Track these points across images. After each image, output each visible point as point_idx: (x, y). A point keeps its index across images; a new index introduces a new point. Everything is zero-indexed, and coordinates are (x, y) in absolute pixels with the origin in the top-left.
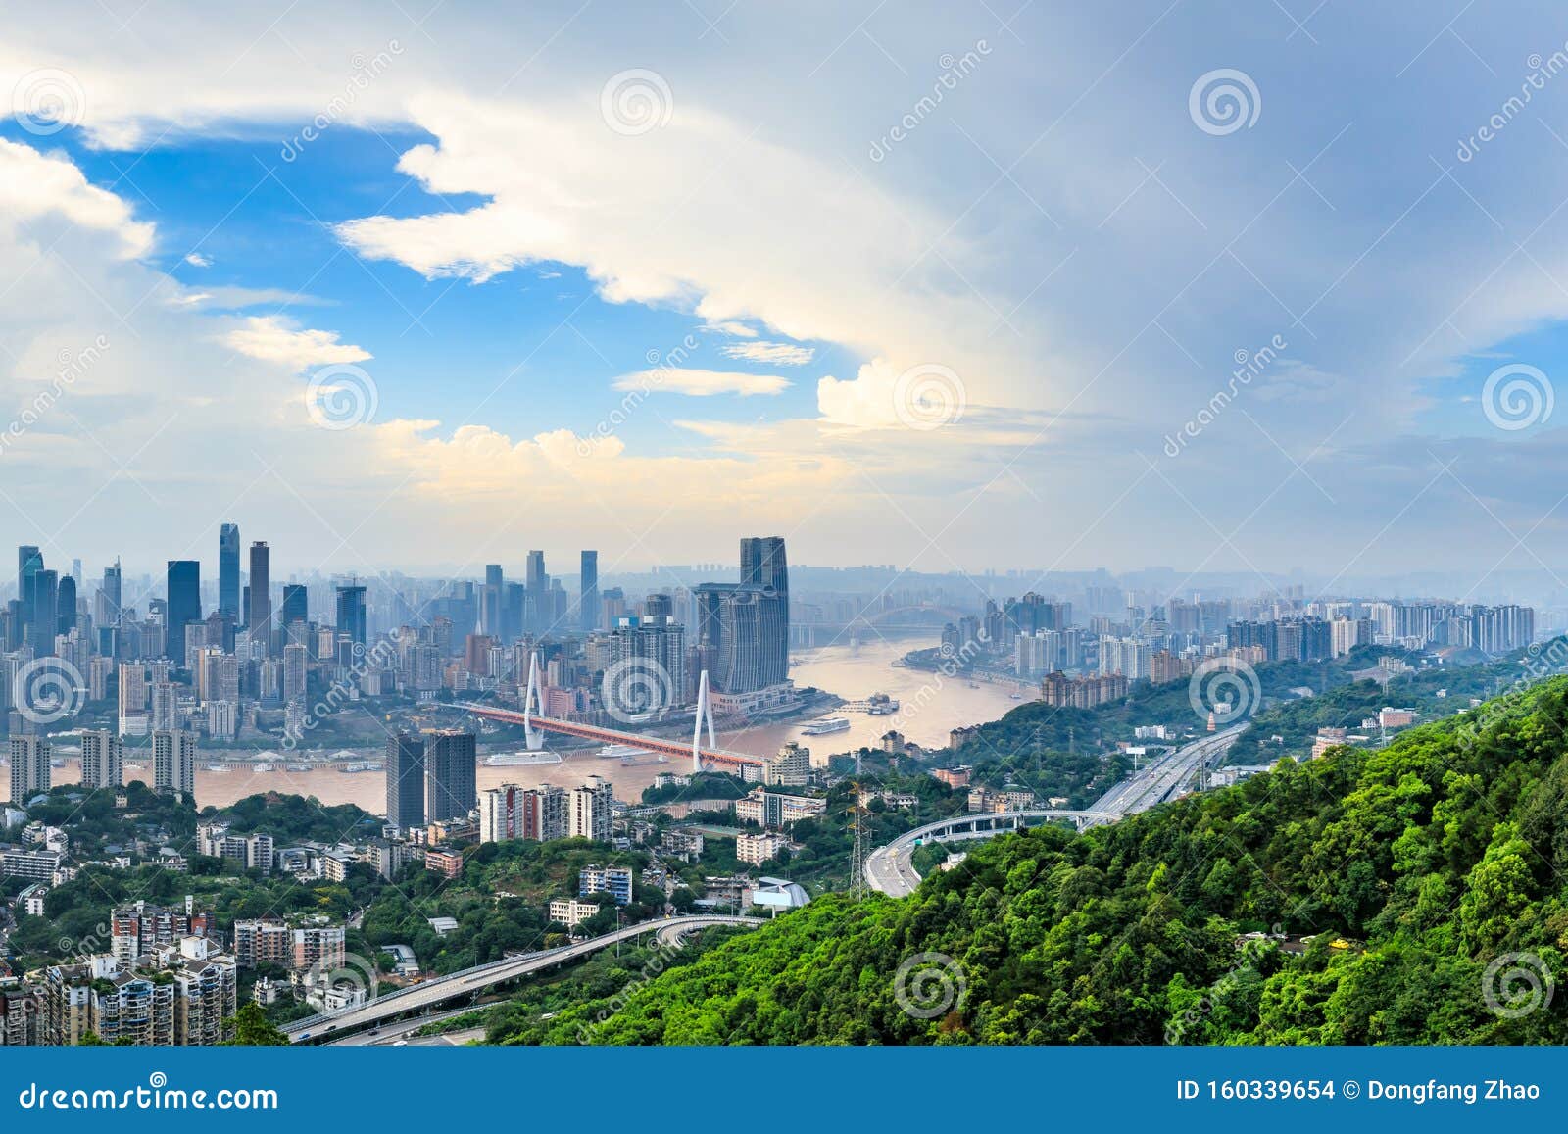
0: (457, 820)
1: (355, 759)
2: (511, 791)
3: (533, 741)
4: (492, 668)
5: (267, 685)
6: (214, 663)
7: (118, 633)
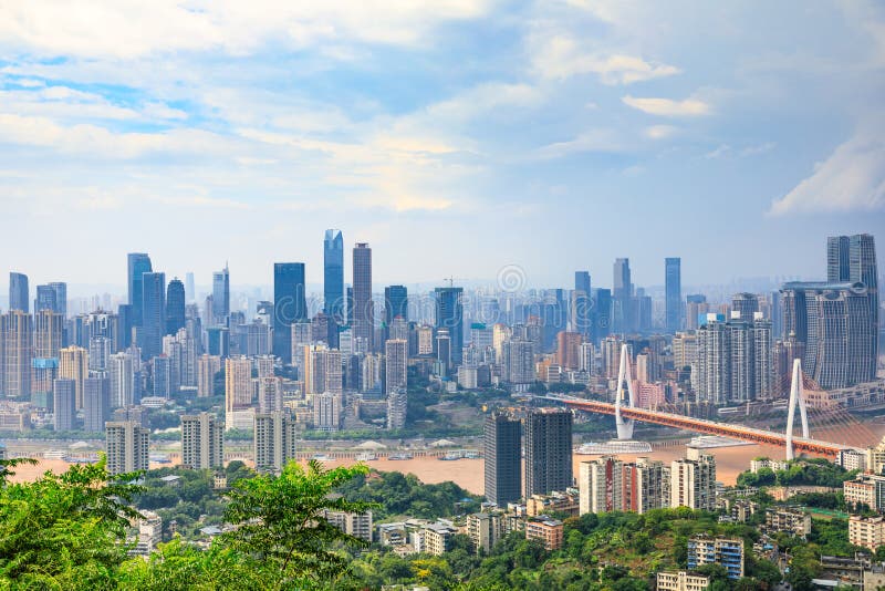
0: (555, 494)
1: (454, 447)
2: (610, 464)
3: (624, 431)
4: (583, 362)
5: (369, 378)
6: (319, 358)
7: (226, 334)
